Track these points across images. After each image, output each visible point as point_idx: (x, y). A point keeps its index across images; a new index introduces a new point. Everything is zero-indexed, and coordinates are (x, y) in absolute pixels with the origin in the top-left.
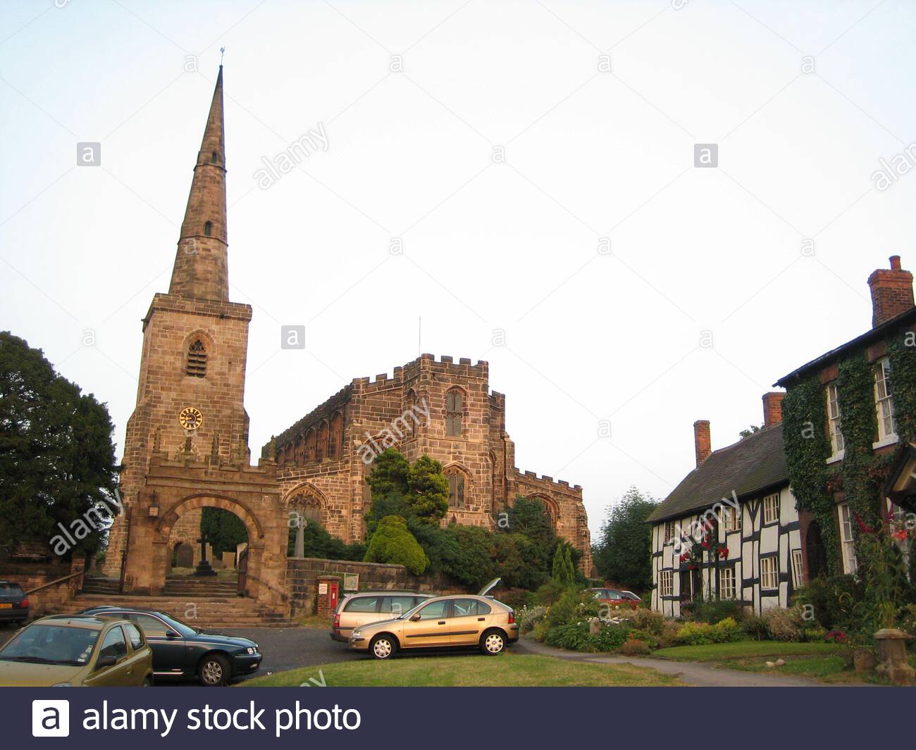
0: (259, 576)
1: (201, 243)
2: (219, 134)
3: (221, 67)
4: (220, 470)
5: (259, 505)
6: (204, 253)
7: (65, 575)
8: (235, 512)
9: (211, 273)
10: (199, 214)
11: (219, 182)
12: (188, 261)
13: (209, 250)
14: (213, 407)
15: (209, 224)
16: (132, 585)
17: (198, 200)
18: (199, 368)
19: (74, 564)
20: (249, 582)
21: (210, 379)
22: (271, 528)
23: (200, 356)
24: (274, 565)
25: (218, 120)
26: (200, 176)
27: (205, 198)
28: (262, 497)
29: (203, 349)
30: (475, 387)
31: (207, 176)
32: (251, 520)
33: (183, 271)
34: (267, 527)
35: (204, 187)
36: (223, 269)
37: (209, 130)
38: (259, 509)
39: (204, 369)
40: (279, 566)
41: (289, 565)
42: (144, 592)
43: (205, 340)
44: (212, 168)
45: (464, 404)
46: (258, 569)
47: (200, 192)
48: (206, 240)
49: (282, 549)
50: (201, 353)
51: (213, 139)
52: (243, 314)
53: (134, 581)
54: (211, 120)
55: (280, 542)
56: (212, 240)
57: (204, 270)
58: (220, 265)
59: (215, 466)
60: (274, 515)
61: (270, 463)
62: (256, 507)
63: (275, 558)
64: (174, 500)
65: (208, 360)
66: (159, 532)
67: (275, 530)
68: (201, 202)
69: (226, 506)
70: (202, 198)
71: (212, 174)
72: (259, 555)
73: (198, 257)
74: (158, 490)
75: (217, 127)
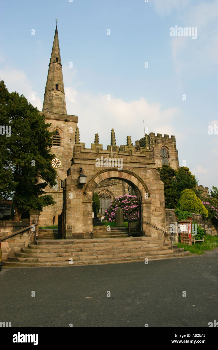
0: (150, 222)
1: (55, 92)
2: (58, 51)
3: (56, 26)
4: (118, 155)
5: (145, 176)
6: (56, 96)
7: (26, 227)
8: (132, 181)
9: (59, 104)
10: (53, 81)
11: (59, 69)
12: (50, 100)
13: (58, 95)
14: (65, 158)
15: (57, 85)
16: (71, 232)
17: (52, 76)
18: (58, 142)
19: (31, 219)
20: (144, 226)
21: (63, 147)
22: (154, 190)
23: (58, 137)
24: (158, 214)
25: (57, 46)
26: (52, 67)
27: (55, 75)
28: (146, 171)
29: (59, 134)
30: (171, 146)
31: (55, 67)
32: (142, 185)
33: (48, 104)
34: (151, 190)
35: (54, 71)
36: (64, 103)
37: (54, 50)
38: (146, 179)
39: (60, 143)
40: (161, 215)
41: (166, 213)
42: (79, 236)
43: (60, 131)
44: (57, 64)
45: (168, 153)
46: (149, 217)
47: (52, 73)
48: (56, 91)
49: (161, 203)
50: (58, 136)
51: (56, 53)
52: (75, 120)
53: (73, 229)
54: (54, 46)
55: (160, 199)
56: (59, 91)
57: (57, 103)
58: (63, 101)
59: (114, 152)
60: (154, 182)
61: (147, 150)
62: (144, 177)
63: (158, 209)
64: (93, 173)
65: (61, 139)
66: (86, 195)
67: (156, 192)
68: (53, 77)
69: (125, 177)
70: (53, 75)
71: (57, 66)
72: (149, 208)
73: (54, 98)
74: (83, 167)
75: (57, 48)
